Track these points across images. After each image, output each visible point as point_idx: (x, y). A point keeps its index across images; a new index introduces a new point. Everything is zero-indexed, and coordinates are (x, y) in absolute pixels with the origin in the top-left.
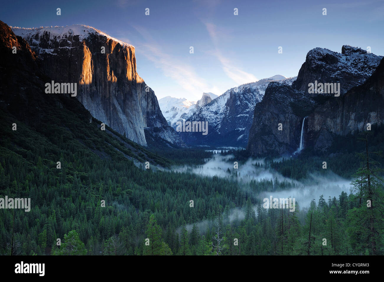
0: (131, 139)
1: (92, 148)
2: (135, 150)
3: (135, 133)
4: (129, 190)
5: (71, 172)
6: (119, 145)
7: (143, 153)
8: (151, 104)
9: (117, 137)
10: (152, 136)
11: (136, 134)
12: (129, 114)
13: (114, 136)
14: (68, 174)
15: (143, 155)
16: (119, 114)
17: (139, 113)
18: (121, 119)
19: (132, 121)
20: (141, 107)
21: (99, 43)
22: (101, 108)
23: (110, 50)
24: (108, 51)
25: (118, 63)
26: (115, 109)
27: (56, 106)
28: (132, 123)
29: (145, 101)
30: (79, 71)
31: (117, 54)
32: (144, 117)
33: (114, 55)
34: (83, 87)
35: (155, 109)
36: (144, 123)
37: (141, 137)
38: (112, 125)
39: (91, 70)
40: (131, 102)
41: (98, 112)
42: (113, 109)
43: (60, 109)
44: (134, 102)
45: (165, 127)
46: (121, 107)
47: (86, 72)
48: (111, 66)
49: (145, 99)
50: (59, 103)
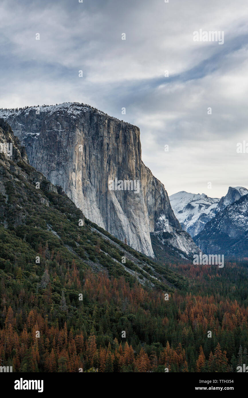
0: (133, 248)
1: (84, 258)
2: (139, 261)
3: (138, 240)
4: (131, 315)
5: (58, 288)
6: (118, 254)
7: (149, 266)
8: (159, 201)
9: (116, 244)
10: (161, 244)
11: (140, 240)
12: (131, 214)
13: (112, 242)
14: (54, 291)
15: (149, 269)
16: (118, 214)
17: (143, 212)
18: (120, 221)
19: (135, 224)
20: (147, 205)
21: (95, 124)
22: (95, 207)
23: (109, 132)
24: (106, 134)
25: (118, 149)
26: (113, 207)
27: (41, 204)
28: (135, 227)
29: (151, 198)
30: (70, 160)
31: (117, 137)
32: (151, 218)
33: (114, 139)
34: (74, 179)
35: (165, 208)
36: (151, 225)
37: (146, 245)
38: (109, 230)
39: (84, 159)
40: (134, 198)
41: (91, 211)
42: (111, 208)
43: (46, 208)
44: (137, 199)
45: (178, 233)
46: (121, 205)
47: (78, 160)
48: (110, 153)
49: (152, 195)
50: (44, 199)
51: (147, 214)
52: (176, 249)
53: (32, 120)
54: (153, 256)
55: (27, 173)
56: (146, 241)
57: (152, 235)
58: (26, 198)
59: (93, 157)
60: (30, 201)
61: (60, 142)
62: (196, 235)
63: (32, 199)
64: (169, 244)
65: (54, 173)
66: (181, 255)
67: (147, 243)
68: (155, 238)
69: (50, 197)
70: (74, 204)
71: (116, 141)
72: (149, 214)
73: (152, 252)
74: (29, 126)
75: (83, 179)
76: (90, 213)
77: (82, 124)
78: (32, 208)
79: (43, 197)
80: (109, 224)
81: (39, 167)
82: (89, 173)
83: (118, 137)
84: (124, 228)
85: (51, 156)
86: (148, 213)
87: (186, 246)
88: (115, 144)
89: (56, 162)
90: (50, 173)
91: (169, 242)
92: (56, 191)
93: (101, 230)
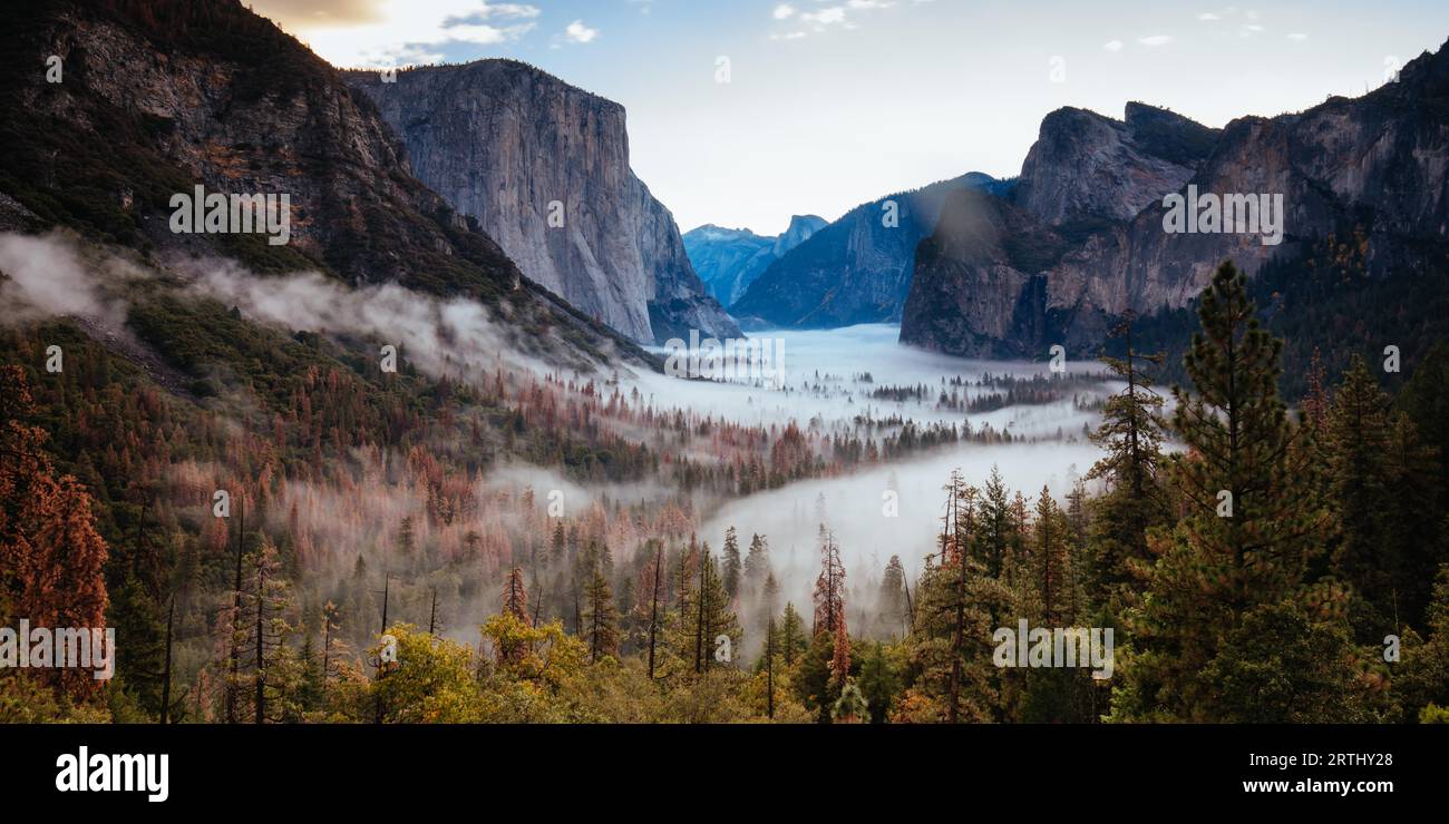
0: (616, 329)
3: (626, 314)
8: (663, 242)
9: (579, 322)
10: (667, 321)
11: (629, 315)
12: (612, 266)
16: (588, 268)
17: (634, 264)
18: (592, 280)
19: (619, 285)
20: (642, 250)
21: (542, 98)
22: (544, 254)
23: (567, 115)
24: (561, 118)
25: (585, 146)
26: (578, 256)
27: (435, 250)
28: (619, 290)
29: (649, 237)
30: (494, 167)
31: (584, 125)
33: (578, 128)
34: (502, 203)
35: (674, 254)
36: (649, 288)
37: (640, 323)
38: (570, 296)
39: (521, 164)
40: (617, 238)
41: (537, 263)
42: (573, 256)
43: (446, 257)
44: (623, 239)
45: (698, 300)
46: (592, 251)
47: (510, 168)
48: (570, 154)
49: (651, 231)
50: (441, 242)
51: (640, 267)
53: (420, 92)
55: (410, 193)
56: (639, 316)
58: (406, 239)
59: (539, 161)
60: (415, 244)
61: (475, 133)
62: (733, 302)
63: (417, 242)
64: (683, 321)
65: (465, 192)
67: (642, 320)
68: (656, 310)
69: (453, 236)
70: (500, 249)
71: (582, 131)
72: (646, 266)
73: (651, 336)
74: (415, 104)
75: (521, 203)
76: (535, 266)
77: (517, 100)
78: (419, 258)
79: (440, 237)
80: (570, 285)
81: (436, 181)
82: (532, 192)
83: (586, 125)
84: (599, 294)
85: (458, 159)
86: (642, 264)
88: (581, 137)
89: (467, 171)
90: (457, 192)
91: (683, 317)
92: (464, 226)
93: (552, 297)
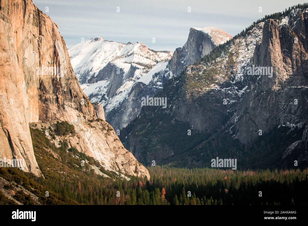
2: (7, 183)
7: (27, 193)
11: (10, 140)
17: (16, 82)
20: (23, 67)
29: (32, 52)
32: (31, 93)
36: (32, 109)
37: (21, 149)
49: (33, 45)
51: (23, 85)
52: (83, 156)
54: (37, 172)
56: (21, 141)
57: (34, 128)
62: (125, 126)
64: (70, 147)
66: (94, 167)
67: (23, 146)
68: (40, 134)
73: (34, 163)
86: (24, 83)
87: (103, 150)
91: (69, 142)
